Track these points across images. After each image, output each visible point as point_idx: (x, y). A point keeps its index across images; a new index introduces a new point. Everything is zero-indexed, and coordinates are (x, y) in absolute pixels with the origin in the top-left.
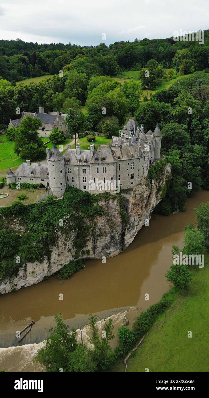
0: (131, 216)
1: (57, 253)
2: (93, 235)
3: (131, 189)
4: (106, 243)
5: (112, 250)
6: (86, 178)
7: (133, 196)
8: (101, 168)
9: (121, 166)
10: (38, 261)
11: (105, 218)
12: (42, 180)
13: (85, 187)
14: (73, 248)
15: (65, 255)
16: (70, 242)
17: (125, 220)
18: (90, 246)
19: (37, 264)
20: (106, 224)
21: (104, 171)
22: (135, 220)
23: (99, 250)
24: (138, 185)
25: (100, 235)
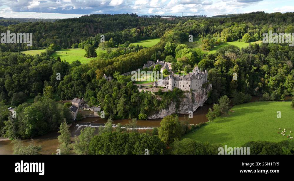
0: (195, 100)
1: (171, 108)
2: (182, 104)
3: (196, 90)
6: (181, 85)
7: (196, 93)
8: (186, 81)
9: (193, 82)
10: (165, 109)
12: (166, 86)
13: (180, 88)
15: (173, 110)
16: (175, 105)
20: (187, 101)
21: (187, 83)
22: (197, 102)
23: (184, 110)
25: (184, 105)
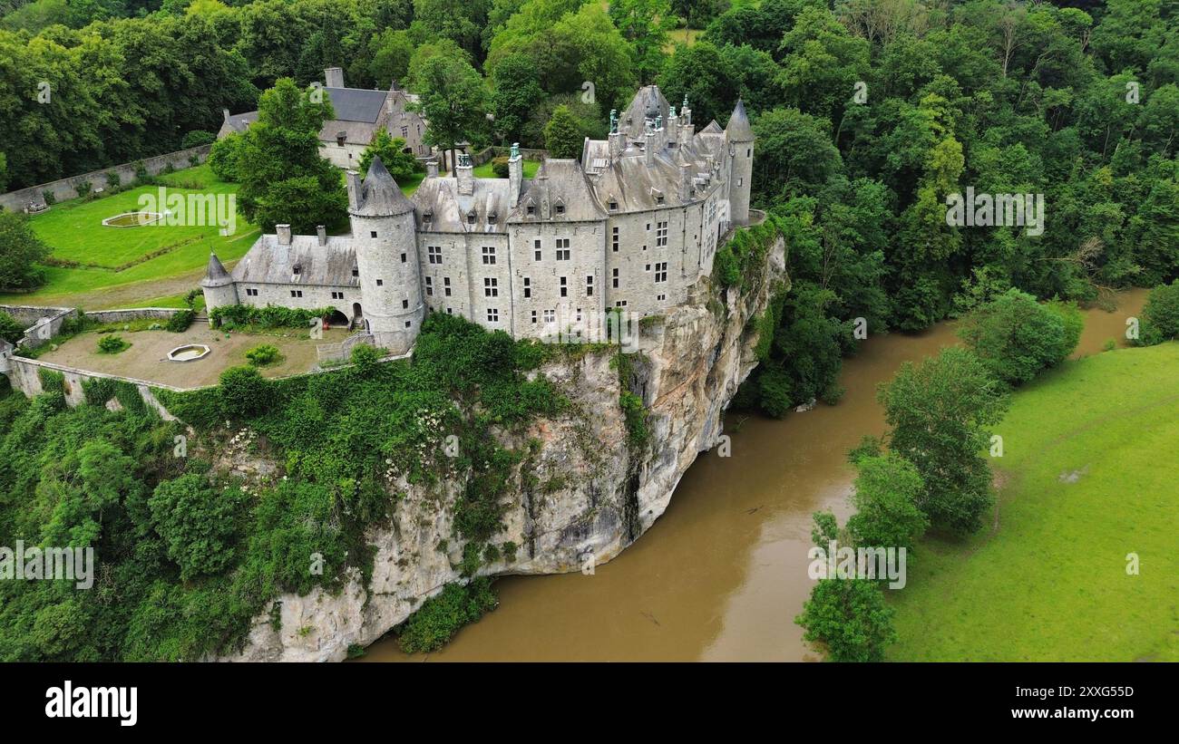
0: (658, 418)
1: (397, 558)
2: (528, 485)
3: (658, 319)
4: (575, 516)
5: (594, 539)
6: (494, 282)
7: (665, 346)
8: (548, 239)
9: (620, 233)
10: (326, 587)
11: (567, 424)
12: (334, 295)
13: (493, 315)
14: (454, 535)
15: (426, 565)
16: (442, 513)
17: (638, 428)
18: (514, 527)
19: (320, 601)
20: (574, 445)
21: (559, 253)
22: (675, 430)
23: (548, 540)
24: (680, 305)
25: (551, 488)
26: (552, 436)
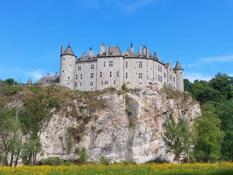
0: (140, 123)
2: (93, 128)
3: (140, 90)
5: (113, 154)
6: (93, 74)
11: (107, 112)
14: (66, 137)
21: (110, 65)
24: (147, 87)
26: (102, 115)
